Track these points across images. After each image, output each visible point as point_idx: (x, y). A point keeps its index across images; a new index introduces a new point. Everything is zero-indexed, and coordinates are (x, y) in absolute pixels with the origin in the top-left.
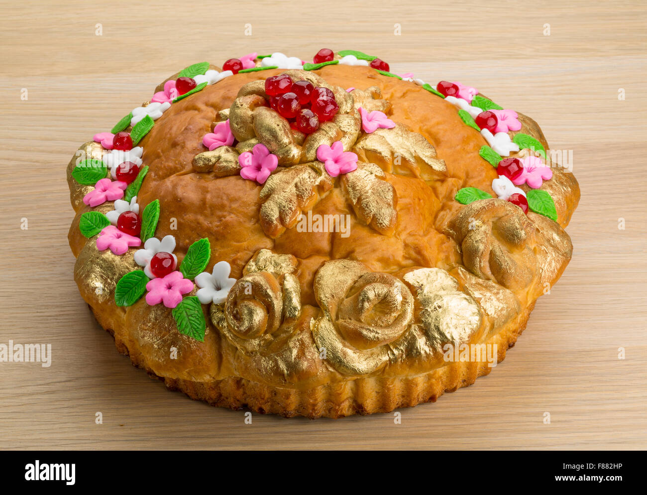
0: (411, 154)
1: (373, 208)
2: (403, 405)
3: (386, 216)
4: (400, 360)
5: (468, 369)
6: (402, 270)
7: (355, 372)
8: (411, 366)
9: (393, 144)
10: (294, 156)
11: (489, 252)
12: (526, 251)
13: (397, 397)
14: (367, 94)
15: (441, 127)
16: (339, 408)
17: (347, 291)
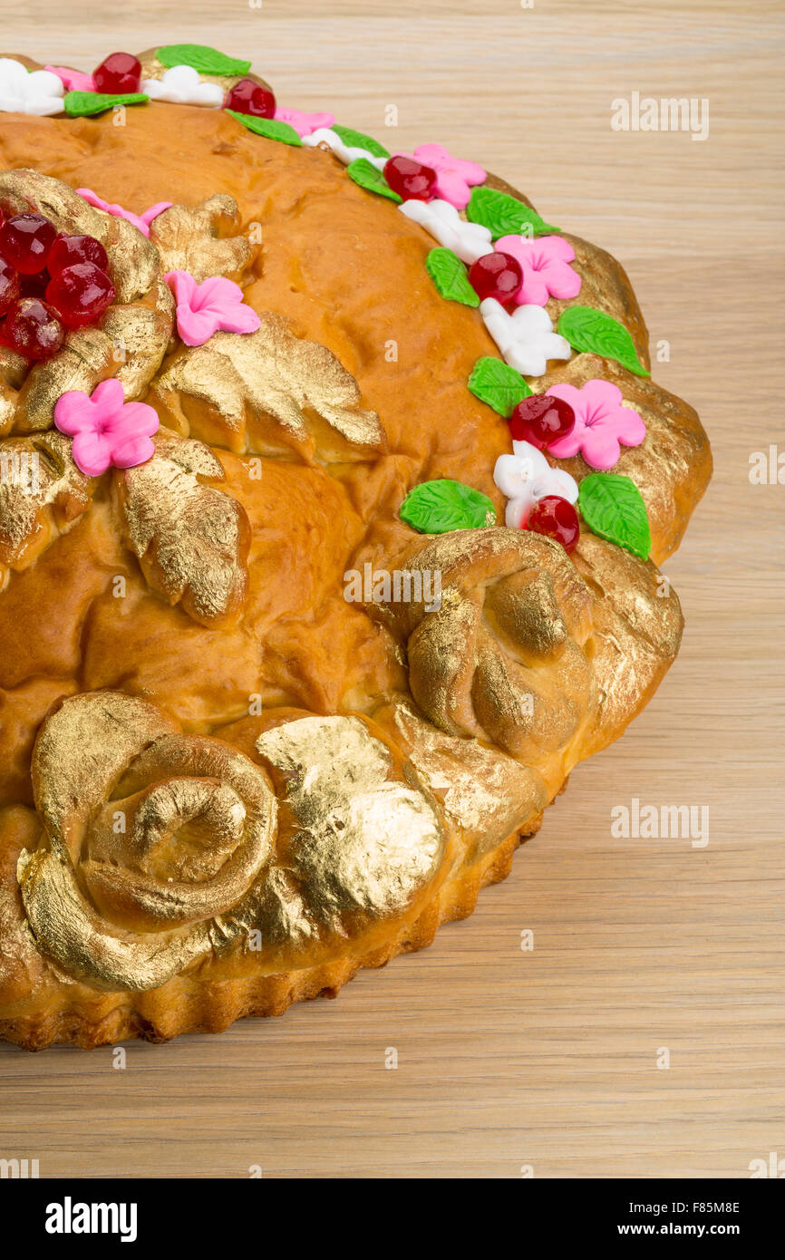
0: (294, 403)
1: (186, 566)
2: (254, 1012)
4: (238, 950)
5: (417, 923)
9: (251, 380)
11: (472, 673)
14: (200, 223)
15: (377, 313)
16: (96, 1030)
17: (112, 784)
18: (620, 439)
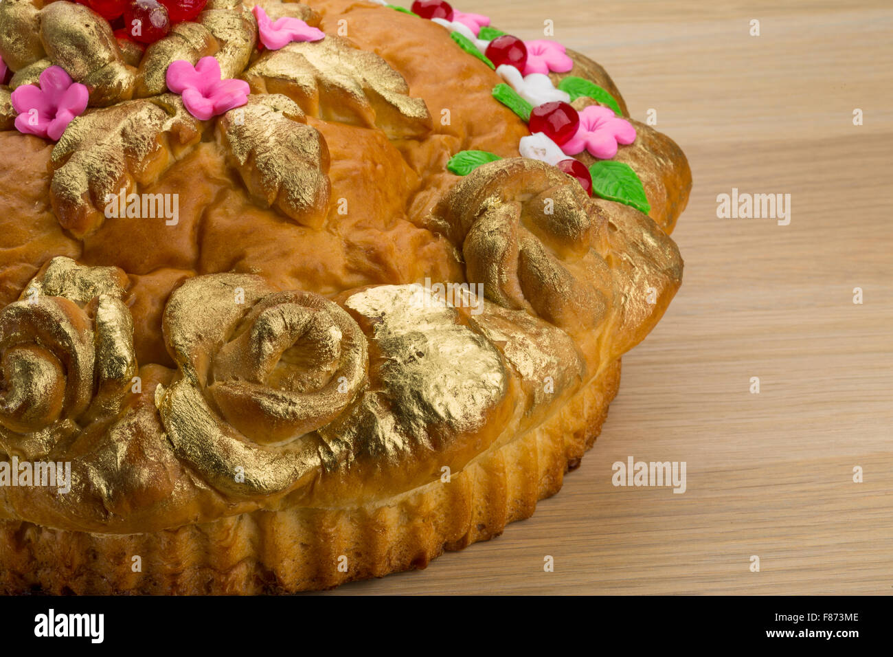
0: (357, 83)
1: (280, 170)
2: (358, 573)
3: (307, 184)
4: (343, 464)
5: (489, 502)
6: (342, 291)
7: (251, 489)
8: (367, 478)
9: (321, 67)
10: (120, 84)
11: (517, 256)
12: (588, 258)
15: (415, 50)
16: (227, 579)
17: (230, 329)
18: (617, 138)
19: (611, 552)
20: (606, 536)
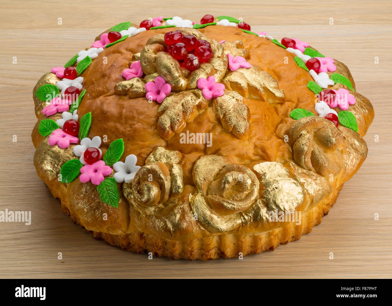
0: (261, 85)
1: (234, 121)
2: (251, 252)
3: (243, 126)
4: (249, 223)
5: (296, 230)
6: (252, 163)
7: (218, 230)
8: (256, 227)
9: (249, 79)
10: (182, 85)
11: (311, 152)
12: (336, 152)
13: (247, 247)
14: (234, 45)
15: (282, 68)
16: (208, 253)
17: (215, 176)
18: (349, 102)
19: (335, 248)
20: (334, 242)
